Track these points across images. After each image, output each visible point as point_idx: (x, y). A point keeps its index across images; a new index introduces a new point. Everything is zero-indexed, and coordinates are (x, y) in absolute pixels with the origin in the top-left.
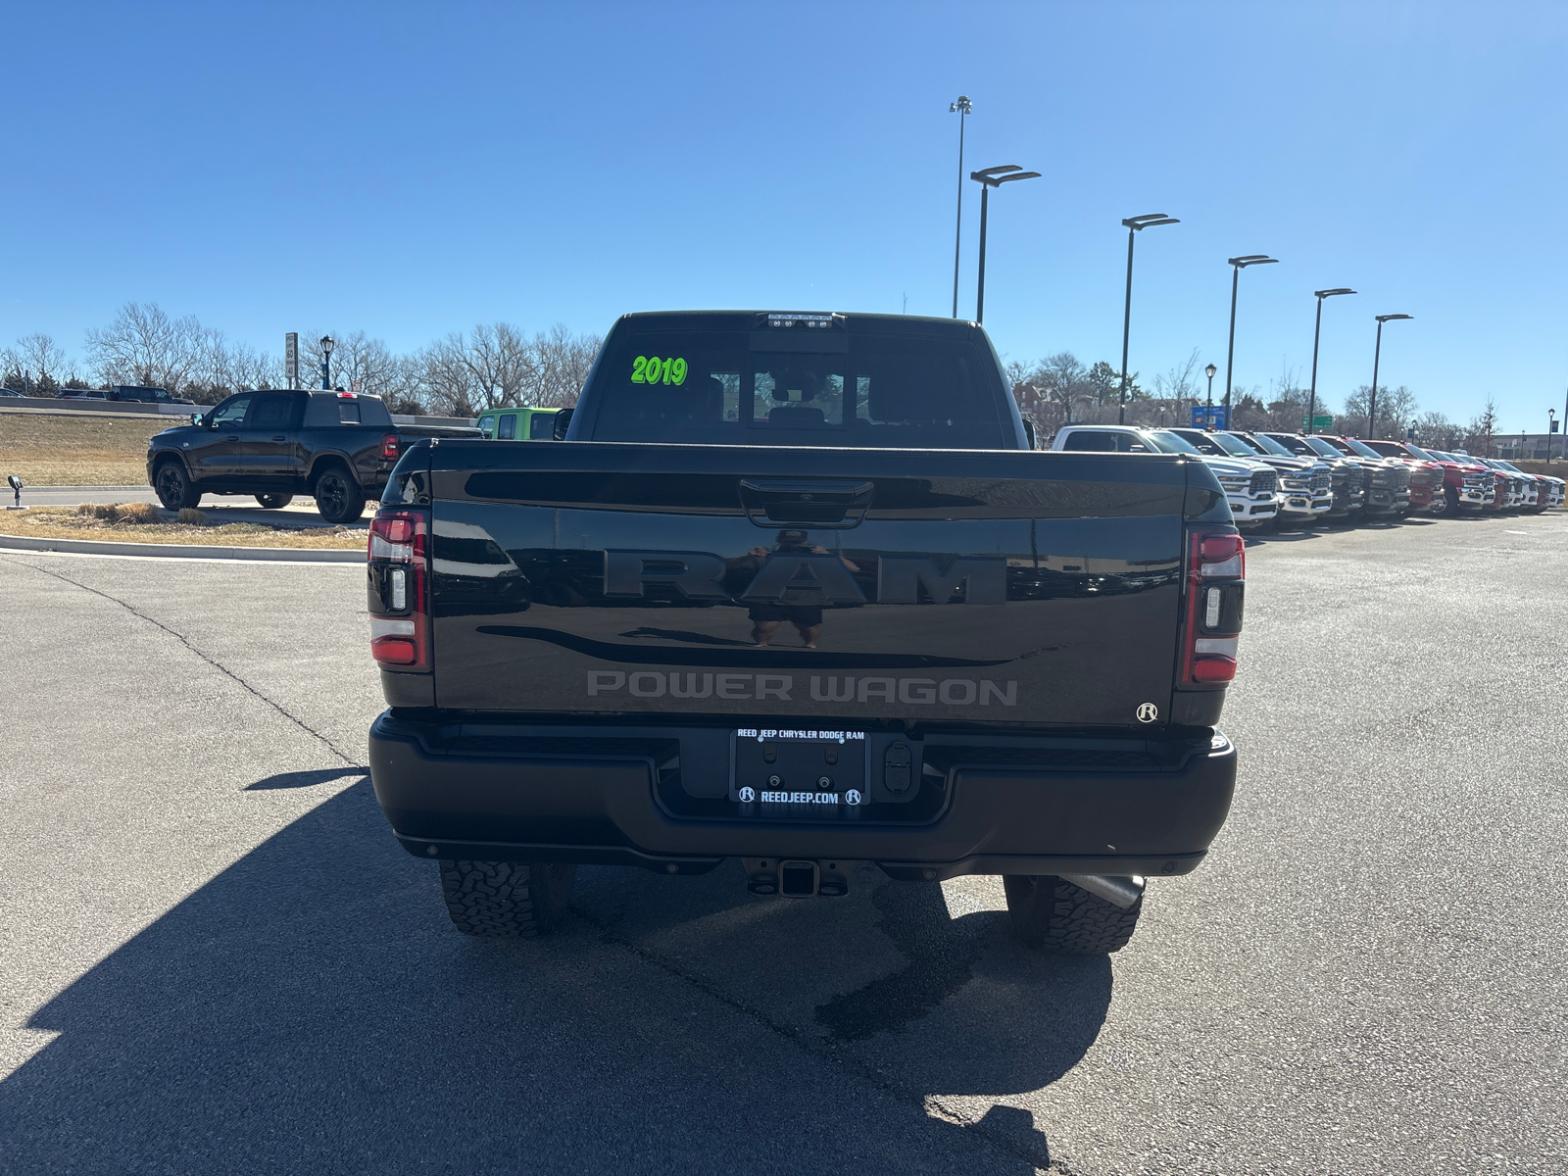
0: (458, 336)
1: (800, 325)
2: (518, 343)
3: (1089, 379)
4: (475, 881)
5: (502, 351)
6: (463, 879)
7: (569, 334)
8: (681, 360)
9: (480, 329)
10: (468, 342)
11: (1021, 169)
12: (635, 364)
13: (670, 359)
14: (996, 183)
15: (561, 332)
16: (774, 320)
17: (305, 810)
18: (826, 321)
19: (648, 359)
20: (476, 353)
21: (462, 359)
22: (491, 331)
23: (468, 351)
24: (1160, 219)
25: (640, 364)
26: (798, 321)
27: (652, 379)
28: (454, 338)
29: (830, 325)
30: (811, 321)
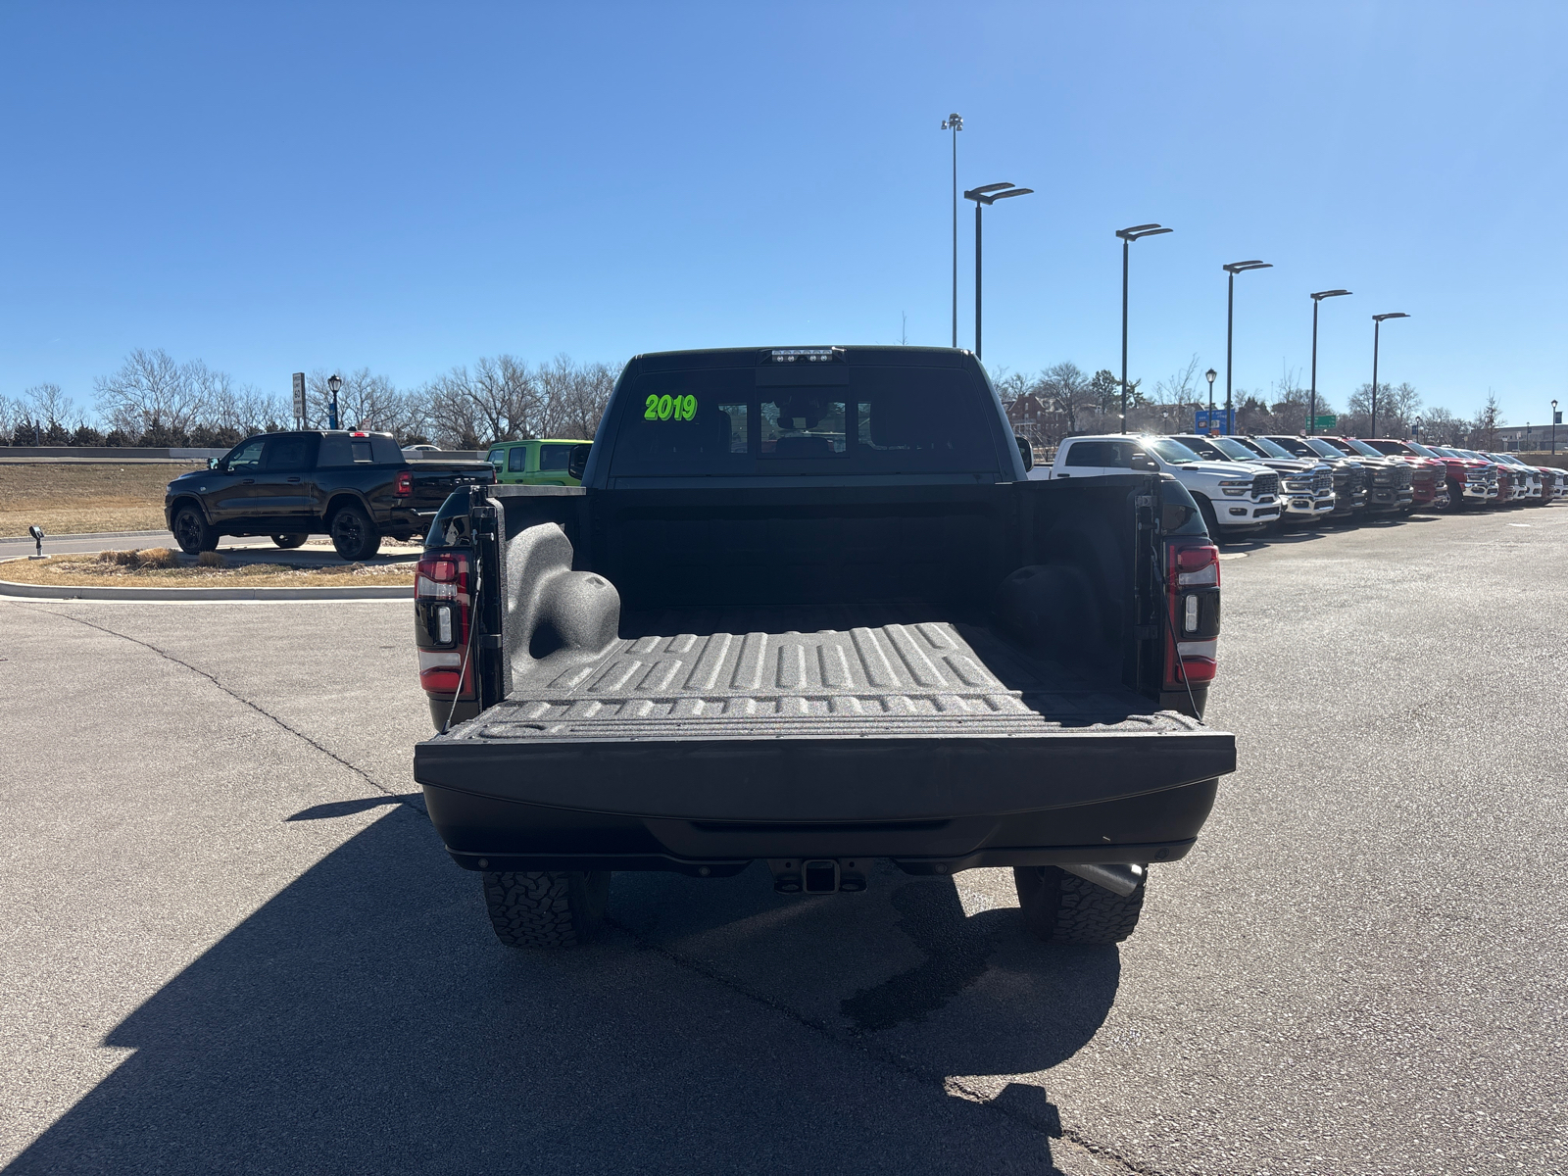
0: (462, 370)
1: (802, 360)
2: (522, 374)
3: (1091, 388)
4: (518, 895)
5: (507, 383)
6: (506, 893)
7: (572, 363)
8: (690, 397)
9: (483, 361)
10: (472, 375)
11: (1013, 186)
12: (648, 402)
13: (680, 397)
14: (990, 201)
15: (565, 362)
16: (777, 356)
17: (346, 838)
18: (827, 355)
19: (660, 397)
20: (480, 385)
21: (467, 392)
22: (494, 364)
23: (472, 384)
24: (1153, 230)
25: (652, 402)
26: (800, 356)
27: (664, 416)
28: (458, 371)
29: (831, 358)
30: (813, 355)
